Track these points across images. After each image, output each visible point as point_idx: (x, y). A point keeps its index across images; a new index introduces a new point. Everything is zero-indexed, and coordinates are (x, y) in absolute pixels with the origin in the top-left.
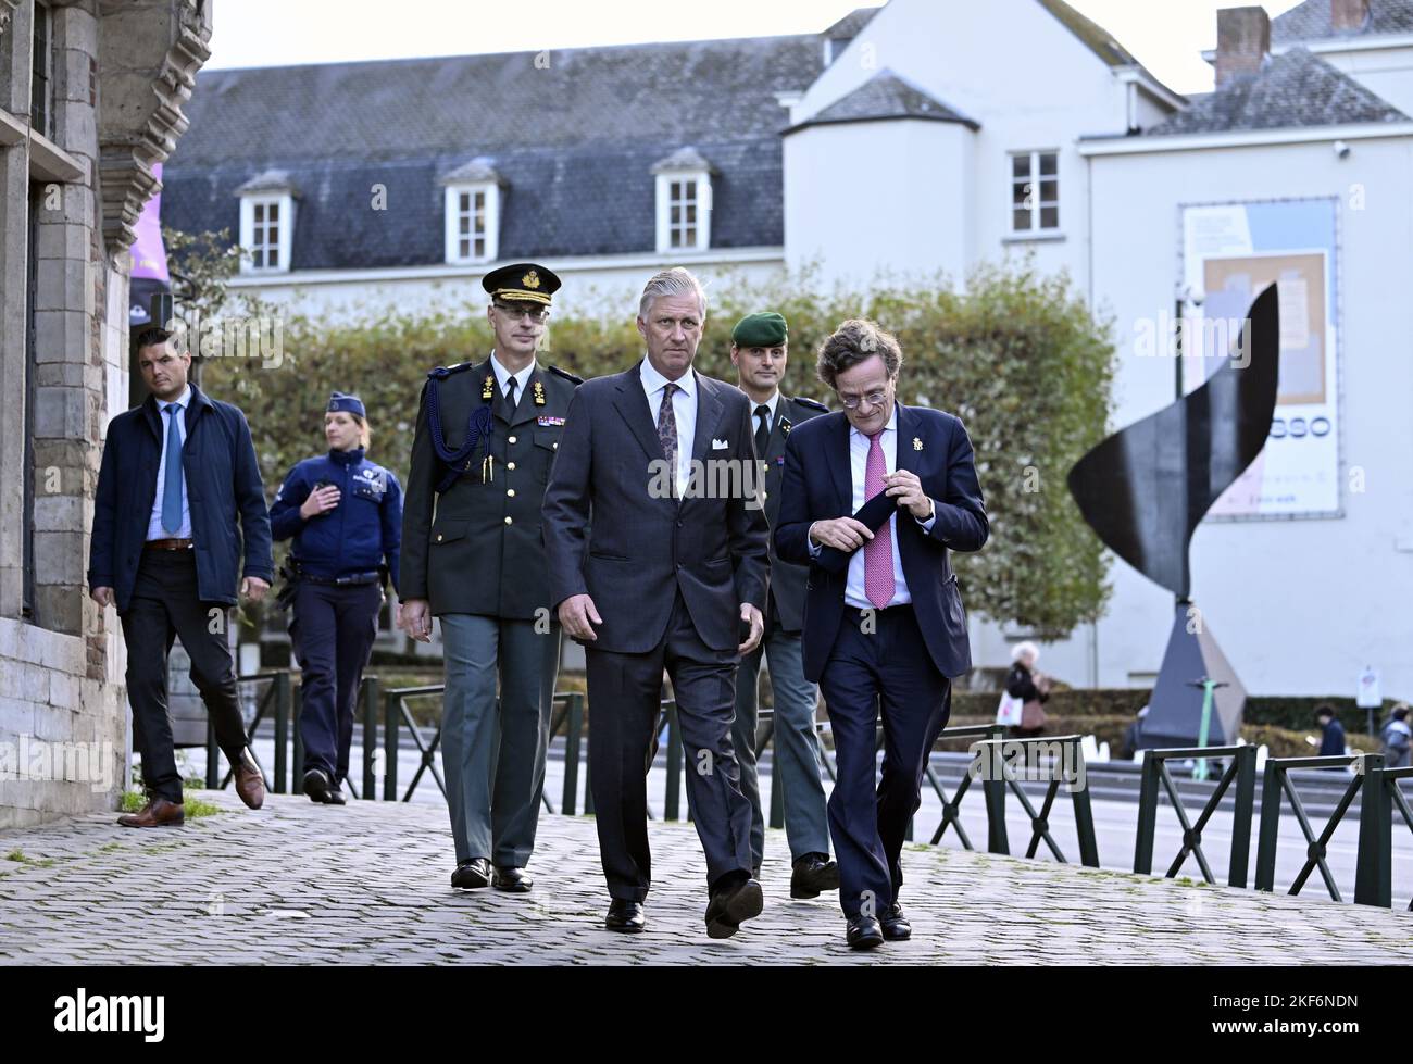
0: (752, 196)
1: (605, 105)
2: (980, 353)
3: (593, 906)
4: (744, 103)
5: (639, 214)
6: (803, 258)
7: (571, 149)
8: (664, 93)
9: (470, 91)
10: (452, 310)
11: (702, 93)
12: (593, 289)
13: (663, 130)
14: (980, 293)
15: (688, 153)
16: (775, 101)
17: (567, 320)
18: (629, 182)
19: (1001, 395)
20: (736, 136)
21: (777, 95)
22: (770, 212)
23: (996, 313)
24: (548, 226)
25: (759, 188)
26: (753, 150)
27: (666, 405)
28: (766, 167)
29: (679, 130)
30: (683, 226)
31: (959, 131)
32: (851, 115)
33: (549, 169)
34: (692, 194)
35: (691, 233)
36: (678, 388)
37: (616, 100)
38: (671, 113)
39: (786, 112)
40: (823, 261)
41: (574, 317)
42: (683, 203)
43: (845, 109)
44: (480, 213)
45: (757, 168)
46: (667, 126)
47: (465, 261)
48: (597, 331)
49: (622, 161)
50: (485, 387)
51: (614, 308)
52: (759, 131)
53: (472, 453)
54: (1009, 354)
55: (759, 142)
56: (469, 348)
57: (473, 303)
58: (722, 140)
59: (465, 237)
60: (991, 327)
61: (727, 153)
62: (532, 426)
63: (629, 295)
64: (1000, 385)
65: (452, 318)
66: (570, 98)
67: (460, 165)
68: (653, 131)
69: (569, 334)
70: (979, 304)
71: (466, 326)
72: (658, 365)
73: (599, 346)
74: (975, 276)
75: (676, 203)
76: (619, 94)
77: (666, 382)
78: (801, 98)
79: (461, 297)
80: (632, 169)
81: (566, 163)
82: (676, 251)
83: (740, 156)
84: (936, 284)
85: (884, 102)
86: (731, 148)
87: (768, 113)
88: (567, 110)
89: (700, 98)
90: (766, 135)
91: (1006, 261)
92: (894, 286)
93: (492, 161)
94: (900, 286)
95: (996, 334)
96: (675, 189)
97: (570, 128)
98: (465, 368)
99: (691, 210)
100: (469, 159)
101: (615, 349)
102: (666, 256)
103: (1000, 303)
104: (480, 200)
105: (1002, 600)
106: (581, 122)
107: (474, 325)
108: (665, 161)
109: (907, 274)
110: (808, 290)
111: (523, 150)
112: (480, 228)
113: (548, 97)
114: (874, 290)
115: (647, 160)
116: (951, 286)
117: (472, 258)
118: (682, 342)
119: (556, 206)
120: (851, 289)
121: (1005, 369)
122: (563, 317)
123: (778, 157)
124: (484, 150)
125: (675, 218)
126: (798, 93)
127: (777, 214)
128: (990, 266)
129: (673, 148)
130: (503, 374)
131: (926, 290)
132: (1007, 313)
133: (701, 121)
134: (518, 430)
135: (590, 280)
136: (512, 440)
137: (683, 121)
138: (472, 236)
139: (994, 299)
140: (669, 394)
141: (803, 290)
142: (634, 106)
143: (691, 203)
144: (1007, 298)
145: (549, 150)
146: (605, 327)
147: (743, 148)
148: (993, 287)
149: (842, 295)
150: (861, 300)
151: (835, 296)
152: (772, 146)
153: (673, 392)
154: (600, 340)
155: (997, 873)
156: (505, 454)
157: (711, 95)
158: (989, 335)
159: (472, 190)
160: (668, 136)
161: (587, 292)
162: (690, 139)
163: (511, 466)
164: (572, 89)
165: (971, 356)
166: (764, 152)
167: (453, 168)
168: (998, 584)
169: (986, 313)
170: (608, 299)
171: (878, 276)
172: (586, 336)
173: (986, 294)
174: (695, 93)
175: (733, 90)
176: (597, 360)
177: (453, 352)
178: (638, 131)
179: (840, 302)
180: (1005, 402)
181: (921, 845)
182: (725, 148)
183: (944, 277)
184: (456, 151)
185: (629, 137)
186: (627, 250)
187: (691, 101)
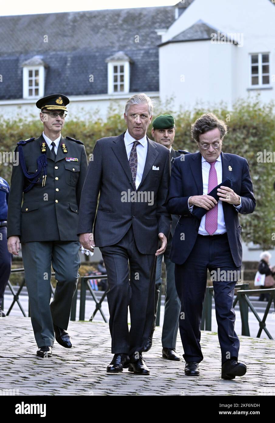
0: (146, 71)
1: (87, 34)
2: (238, 134)
3: (83, 357)
4: (143, 34)
5: (101, 79)
6: (167, 96)
7: (74, 52)
8: (111, 30)
9: (33, 29)
10: (25, 117)
11: (126, 30)
12: (82, 109)
13: (110, 45)
14: (238, 110)
15: (121, 54)
16: (156, 33)
17: (72, 121)
18: (97, 65)
19: (246, 152)
20: (140, 47)
21: (156, 30)
22: (154, 77)
23: (244, 118)
24: (65, 83)
25: (149, 68)
26: (147, 53)
27: (134, 150)
28: (152, 59)
29: (117, 44)
30: (119, 83)
31: (229, 45)
32: (186, 38)
33: (64, 61)
34: (122, 70)
35: (122, 86)
36: (139, 143)
37: (92, 33)
38: (114, 38)
39: (160, 37)
40: (175, 97)
41: (75, 120)
42: (119, 74)
43: (183, 36)
44: (37, 78)
45: (149, 60)
46: (112, 43)
47: (31, 97)
48: (84, 126)
49: (94, 57)
50: (43, 147)
51: (91, 116)
52: (149, 45)
53: (39, 175)
54: (250, 135)
55: (149, 49)
56: (33, 132)
57: (34, 114)
58: (134, 49)
59: (31, 88)
60: (243, 124)
61: (136, 54)
62: (63, 162)
63: (97, 111)
64: (246, 147)
65: (26, 120)
66: (73, 32)
67: (29, 59)
68: (107, 45)
69: (73, 127)
70: (238, 115)
71: (31, 124)
72: (131, 133)
73: (85, 132)
74: (236, 103)
75: (116, 74)
76: (93, 30)
77: (134, 140)
78: (166, 32)
79: (29, 112)
80: (98, 60)
81: (72, 58)
82: (116, 93)
83: (141, 55)
84: (220, 107)
85: (199, 33)
86: (138, 52)
87: (153, 38)
88: (72, 36)
89: (125, 32)
90: (152, 47)
91: (249, 97)
92: (204, 108)
93: (42, 57)
94: (206, 107)
95: (245, 127)
96: (115, 68)
97: (73, 44)
98: (32, 140)
99: (122, 77)
100: (32, 57)
101: (91, 133)
102: (112, 95)
103: (246, 114)
104: (37, 73)
105: (247, 234)
106: (78, 41)
107: (35, 123)
108: (111, 57)
109: (209, 103)
110: (169, 109)
111: (54, 53)
112: (37, 84)
113: (64, 31)
114: (195, 109)
115: (104, 57)
116: (226, 107)
117: (34, 96)
118: (140, 124)
119: (67, 75)
120: (186, 108)
121: (248, 141)
122: (70, 120)
123: (157, 55)
124: (38, 53)
125: (116, 80)
126: (165, 30)
127: (156, 78)
128: (242, 99)
129: (115, 52)
130: (49, 141)
131: (216, 109)
132: (249, 118)
133: (126, 41)
134: (58, 164)
135: (81, 105)
136: (56, 168)
137: (118, 41)
138: (34, 87)
139: (244, 113)
140: (135, 145)
141: (167, 109)
142: (99, 35)
143: (122, 74)
144: (249, 112)
145: (65, 52)
146: (87, 124)
147: (142, 52)
148: (243, 108)
149: (183, 111)
150: (190, 113)
151: (180, 112)
152: (154, 51)
153: (137, 145)
154: (85, 129)
155: (245, 344)
156: (54, 174)
157: (130, 30)
158: (242, 127)
159: (34, 69)
160: (113, 47)
161: (80, 110)
162: (122, 48)
163: (57, 178)
164: (74, 28)
165: (234, 136)
166: (151, 53)
167: (26, 60)
168: (246, 227)
169: (241, 118)
170: (89, 113)
171: (197, 104)
172: (80, 128)
173: (240, 111)
174: (123, 30)
175: (139, 28)
176: (84, 137)
177: (26, 134)
178: (100, 45)
179: (182, 114)
180: (248, 154)
181: (214, 333)
182: (135, 52)
183: (224, 104)
184: (27, 53)
185: (97, 48)
186: (96, 93)
187: (121, 33)
